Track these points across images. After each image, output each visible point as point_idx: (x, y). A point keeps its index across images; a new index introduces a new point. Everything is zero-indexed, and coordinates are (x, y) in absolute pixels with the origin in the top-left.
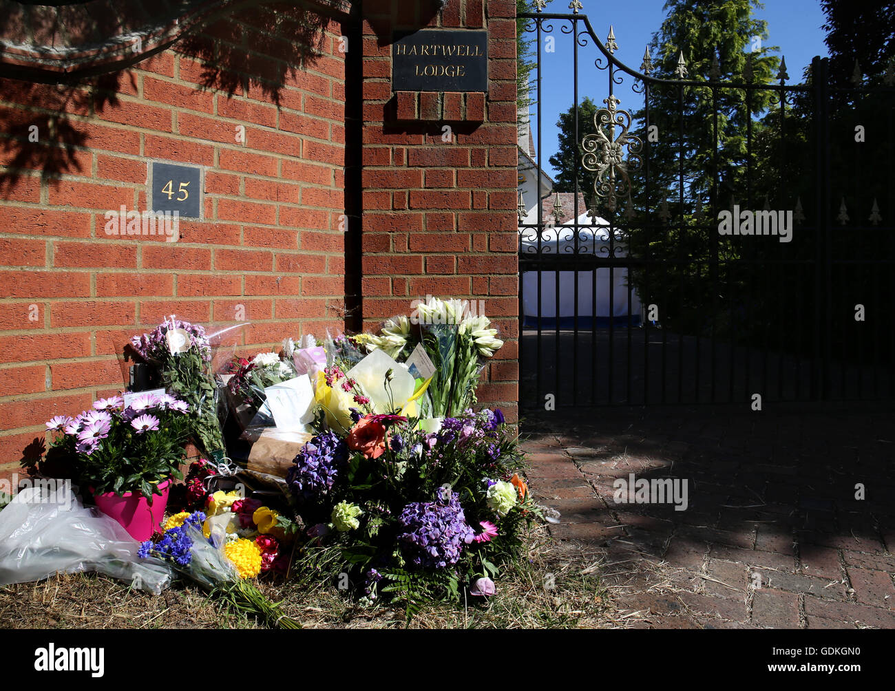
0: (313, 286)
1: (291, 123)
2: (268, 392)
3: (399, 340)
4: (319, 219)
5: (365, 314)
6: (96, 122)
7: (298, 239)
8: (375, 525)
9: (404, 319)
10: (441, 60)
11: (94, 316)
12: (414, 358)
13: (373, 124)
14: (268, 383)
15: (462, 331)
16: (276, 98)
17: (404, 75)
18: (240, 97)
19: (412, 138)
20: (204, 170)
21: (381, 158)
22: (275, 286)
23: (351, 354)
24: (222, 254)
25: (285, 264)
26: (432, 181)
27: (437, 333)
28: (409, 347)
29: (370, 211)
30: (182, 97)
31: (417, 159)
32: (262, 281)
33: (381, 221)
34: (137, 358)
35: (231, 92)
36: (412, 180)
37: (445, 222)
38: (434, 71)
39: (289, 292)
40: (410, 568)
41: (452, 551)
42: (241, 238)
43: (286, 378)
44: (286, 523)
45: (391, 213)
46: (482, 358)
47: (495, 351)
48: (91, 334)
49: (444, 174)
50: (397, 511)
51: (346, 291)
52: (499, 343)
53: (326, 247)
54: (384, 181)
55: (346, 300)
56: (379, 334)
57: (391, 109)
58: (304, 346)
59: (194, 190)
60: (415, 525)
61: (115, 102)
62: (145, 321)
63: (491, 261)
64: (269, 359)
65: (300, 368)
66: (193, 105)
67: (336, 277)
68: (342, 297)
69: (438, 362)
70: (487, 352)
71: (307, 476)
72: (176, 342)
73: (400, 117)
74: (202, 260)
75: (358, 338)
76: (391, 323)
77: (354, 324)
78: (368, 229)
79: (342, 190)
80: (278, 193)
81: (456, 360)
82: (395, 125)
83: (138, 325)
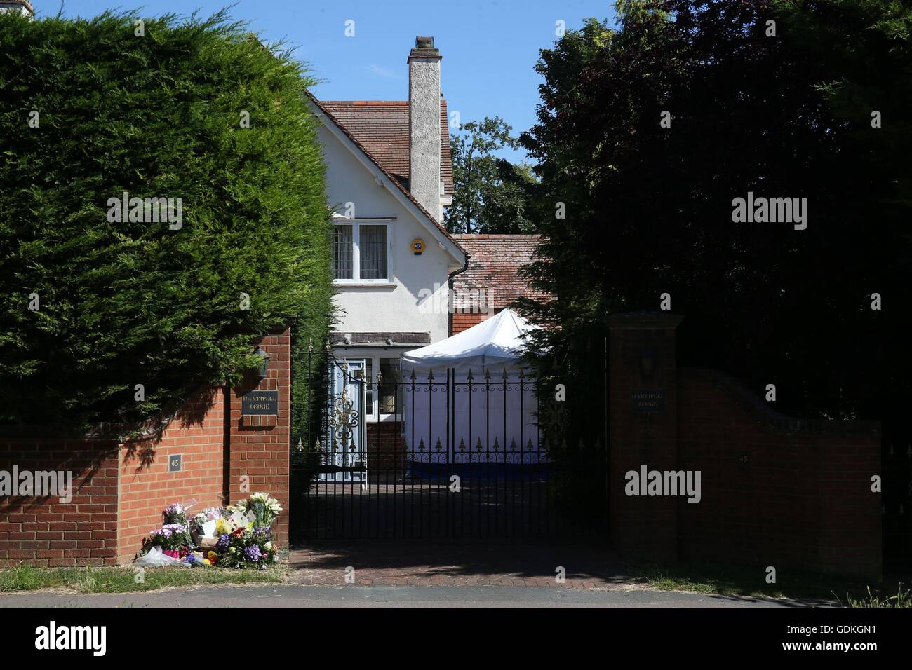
0: (213, 489)
1: (206, 432)
2: (203, 525)
3: (244, 508)
4: (214, 464)
5: (230, 498)
6: (158, 447)
7: (208, 472)
8: (239, 553)
9: (245, 501)
10: (260, 402)
11: (157, 503)
12: (248, 515)
13: (234, 427)
14: (202, 523)
15: (267, 505)
16: (201, 425)
17: (246, 408)
18: (192, 428)
19: (249, 432)
20: (182, 455)
21: (237, 439)
22: (201, 490)
23: (226, 514)
24: (187, 481)
25: (204, 482)
26: (257, 448)
27: (257, 505)
28: (247, 511)
29: (232, 460)
30: (177, 433)
31: (251, 440)
32: (197, 488)
33: (237, 464)
34: (166, 515)
35: (189, 427)
36: (249, 448)
37: (261, 464)
38: (258, 407)
39: (205, 491)
40: (246, 561)
41: (256, 558)
42: (191, 475)
43: (207, 521)
44: (216, 554)
45: (241, 460)
46: (274, 515)
47: (280, 512)
48: (155, 508)
49: (261, 446)
50: (244, 549)
51: (223, 489)
52: (281, 509)
53: (217, 474)
54: (238, 449)
55: (223, 493)
56: (236, 506)
57: (241, 421)
58: (211, 511)
59: (179, 462)
60: (248, 551)
61: (161, 440)
62: (167, 503)
63: (278, 478)
64: (202, 515)
65: (212, 518)
66: (179, 435)
67: (219, 485)
68: (222, 492)
69: (257, 516)
70: (276, 512)
71: (222, 542)
72: (179, 510)
73: (245, 425)
74: (181, 483)
75: (228, 507)
76: (240, 502)
77: (226, 502)
78: (232, 467)
79: (222, 451)
80: (202, 457)
81: (264, 516)
82: (242, 428)
83: (166, 505)
